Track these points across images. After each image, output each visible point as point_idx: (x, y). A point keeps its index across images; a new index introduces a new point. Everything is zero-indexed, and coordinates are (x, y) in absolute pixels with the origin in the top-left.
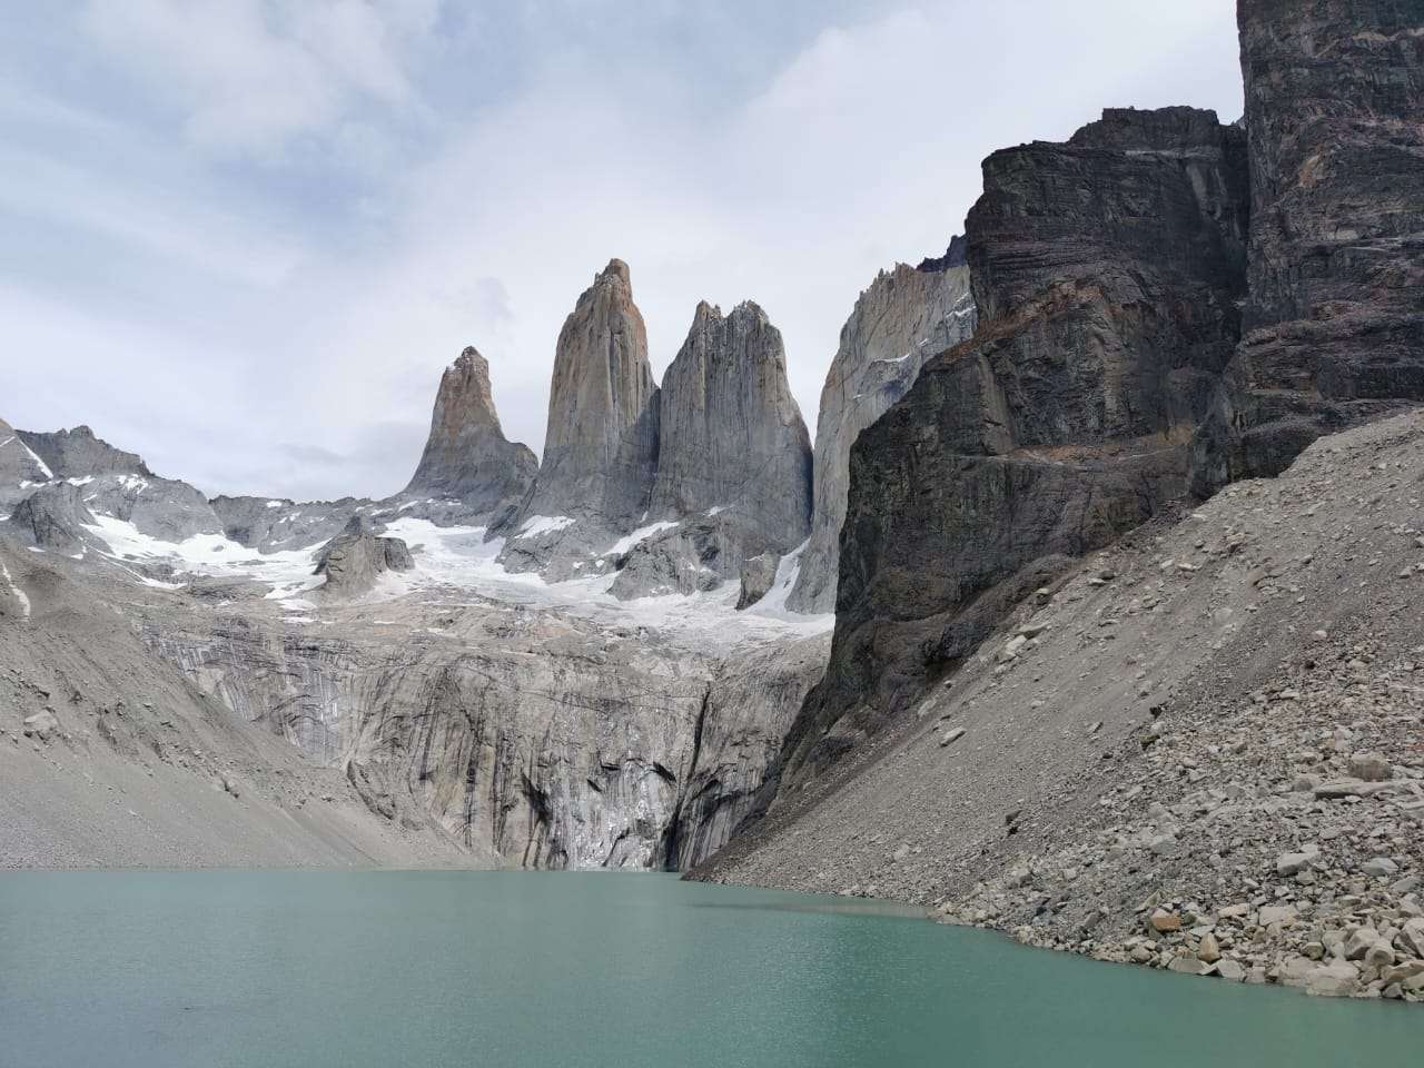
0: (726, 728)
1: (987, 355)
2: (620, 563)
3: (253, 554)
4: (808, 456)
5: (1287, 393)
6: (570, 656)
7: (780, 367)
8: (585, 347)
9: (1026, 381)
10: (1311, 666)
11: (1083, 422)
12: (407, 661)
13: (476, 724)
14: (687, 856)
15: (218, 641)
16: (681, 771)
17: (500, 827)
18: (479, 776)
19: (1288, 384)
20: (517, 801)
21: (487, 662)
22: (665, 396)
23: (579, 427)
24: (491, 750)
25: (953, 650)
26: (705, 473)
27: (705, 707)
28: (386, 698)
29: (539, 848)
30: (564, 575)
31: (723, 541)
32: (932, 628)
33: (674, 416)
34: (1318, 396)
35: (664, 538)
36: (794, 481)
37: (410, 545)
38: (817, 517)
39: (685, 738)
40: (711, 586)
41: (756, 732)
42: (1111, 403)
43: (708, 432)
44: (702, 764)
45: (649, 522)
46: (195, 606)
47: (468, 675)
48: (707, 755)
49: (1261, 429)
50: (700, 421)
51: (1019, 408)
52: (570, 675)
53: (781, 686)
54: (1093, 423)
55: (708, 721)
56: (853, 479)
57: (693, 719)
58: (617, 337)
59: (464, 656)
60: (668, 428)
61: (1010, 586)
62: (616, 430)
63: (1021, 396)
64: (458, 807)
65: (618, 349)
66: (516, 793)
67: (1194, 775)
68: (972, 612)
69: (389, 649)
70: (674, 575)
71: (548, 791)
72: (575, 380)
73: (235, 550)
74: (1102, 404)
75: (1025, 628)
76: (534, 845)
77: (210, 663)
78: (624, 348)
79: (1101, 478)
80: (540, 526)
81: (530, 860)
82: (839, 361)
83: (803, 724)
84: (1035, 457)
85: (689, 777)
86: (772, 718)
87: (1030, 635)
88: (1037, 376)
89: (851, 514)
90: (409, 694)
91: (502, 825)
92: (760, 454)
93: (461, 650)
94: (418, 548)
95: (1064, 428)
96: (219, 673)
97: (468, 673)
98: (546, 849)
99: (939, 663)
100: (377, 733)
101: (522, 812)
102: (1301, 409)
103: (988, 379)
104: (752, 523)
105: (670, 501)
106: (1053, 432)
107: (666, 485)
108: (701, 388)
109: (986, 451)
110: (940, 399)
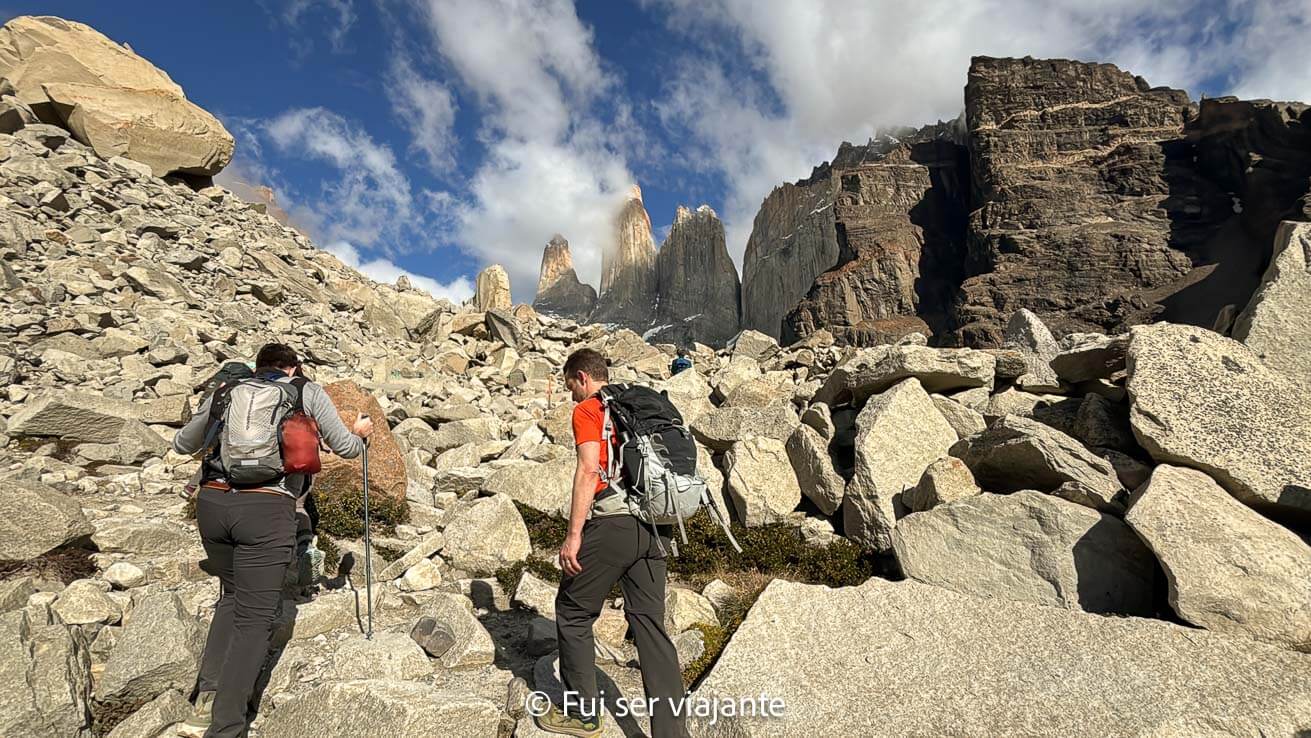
4: (739, 288)
5: (983, 308)
11: (892, 308)
26: (685, 298)
31: (695, 333)
35: (663, 333)
36: (731, 299)
38: (744, 320)
45: (655, 326)
49: (971, 326)
54: (897, 309)
62: (635, 276)
63: (864, 297)
74: (900, 300)
84: (870, 325)
103: (848, 289)
104: (709, 324)
105: (668, 313)
106: (878, 313)
107: (664, 305)
108: (681, 253)
109: (846, 324)
110: (825, 299)
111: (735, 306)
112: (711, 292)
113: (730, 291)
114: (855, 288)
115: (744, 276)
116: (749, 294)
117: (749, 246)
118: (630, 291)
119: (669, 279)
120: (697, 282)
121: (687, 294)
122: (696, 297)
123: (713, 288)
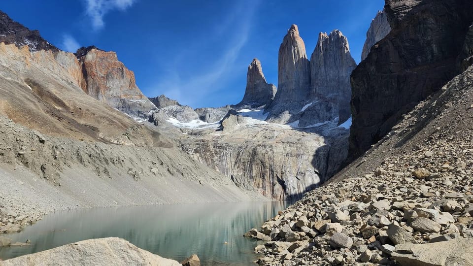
0: (335, 160)
1: (391, 41)
2: (302, 115)
3: (206, 123)
6: (288, 143)
8: (287, 52)
9: (405, 47)
11: (426, 58)
12: (244, 148)
13: (263, 164)
15: (197, 146)
16: (323, 173)
17: (273, 190)
18: (266, 177)
20: (276, 183)
21: (265, 146)
22: (312, 64)
23: (287, 76)
24: (268, 170)
26: (326, 85)
27: (329, 154)
28: (239, 158)
29: (283, 196)
31: (333, 105)
33: (315, 69)
35: (314, 106)
39: (323, 163)
40: (330, 118)
42: (435, 50)
43: (326, 72)
44: (329, 171)
45: (309, 102)
46: (192, 137)
50: (323, 69)
51: (403, 56)
52: (288, 148)
54: (429, 57)
55: (330, 158)
57: (325, 158)
58: (296, 48)
59: (258, 145)
60: (313, 73)
63: (404, 52)
64: (261, 185)
65: (296, 52)
66: (276, 181)
69: (239, 145)
70: (318, 116)
71: (285, 180)
72: (285, 64)
73: (202, 123)
74: (432, 51)
76: (282, 195)
77: (196, 152)
78: (298, 51)
81: (281, 200)
82: (367, 43)
85: (326, 174)
88: (409, 45)
90: (245, 157)
92: (343, 76)
93: (258, 143)
95: (419, 60)
96: (198, 155)
97: (260, 150)
98: (285, 196)
100: (238, 167)
101: (278, 186)
104: (342, 98)
105: (316, 94)
107: (314, 90)
118: (294, 84)
119: (316, 74)
120: (332, 74)
122: (332, 83)
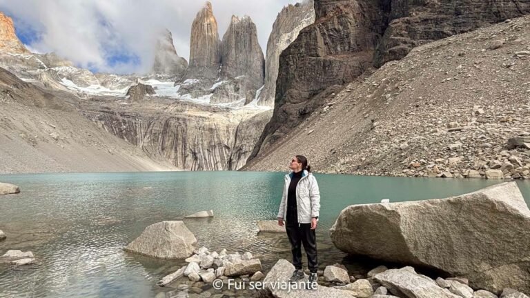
0: (243, 135)
1: (319, 27)
2: (213, 92)
4: (264, 61)
5: (402, 38)
7: (256, 35)
8: (200, 29)
9: (330, 35)
10: (417, 106)
11: (344, 48)
12: (155, 119)
13: (176, 135)
14: (234, 167)
15: (102, 114)
16: (231, 147)
17: (185, 161)
18: (178, 149)
19: (402, 36)
20: (189, 155)
21: (178, 119)
22: (223, 44)
23: (199, 53)
24: (180, 142)
25: (307, 111)
26: (235, 66)
27: (237, 130)
28: (150, 129)
30: (196, 96)
31: (240, 86)
32: (301, 106)
34: (409, 39)
35: (224, 85)
36: (260, 68)
37: (153, 87)
38: (266, 79)
39: (232, 138)
40: (238, 98)
41: (251, 136)
42: (352, 42)
43: (236, 54)
44: (237, 145)
45: (219, 81)
46: (94, 104)
47: (173, 122)
48: (238, 142)
49: (394, 48)
50: (233, 51)
51: (327, 43)
53: (258, 124)
54: (347, 48)
55: (239, 134)
56: (280, 65)
57: (234, 133)
59: (171, 118)
61: (324, 94)
62: (209, 53)
63: (328, 40)
64: (173, 156)
65: (209, 30)
66: (188, 153)
67: (392, 134)
68: (313, 101)
69: (150, 115)
70: (227, 95)
71: (197, 152)
72: (197, 39)
73: (103, 89)
74: (349, 43)
75: (329, 104)
76: (194, 166)
77: (100, 120)
78: (211, 29)
79: (349, 63)
80: (190, 81)
81: (193, 169)
82: (272, 34)
83: (265, 133)
84: (331, 57)
85: (234, 148)
86: (256, 133)
87: (330, 106)
88: (332, 34)
89: (279, 75)
90: (157, 128)
91: (185, 160)
93: (170, 116)
94: (156, 88)
95: (339, 49)
96: (103, 122)
98: (197, 167)
99: (303, 115)
100: (149, 138)
101: (190, 158)
102: (405, 43)
103: (319, 35)
104: (248, 81)
105: (226, 74)
106: (336, 50)
107: (224, 70)
108: (233, 41)
109: (318, 56)
110: (305, 41)
111: (262, 72)
112: (249, 64)
113: (259, 63)
114: (323, 34)
115: (267, 56)
116: (269, 64)
117: (270, 40)
118: (206, 61)
119: (227, 55)
120: (241, 57)
121: (237, 64)
122: (241, 66)
123: (250, 61)
